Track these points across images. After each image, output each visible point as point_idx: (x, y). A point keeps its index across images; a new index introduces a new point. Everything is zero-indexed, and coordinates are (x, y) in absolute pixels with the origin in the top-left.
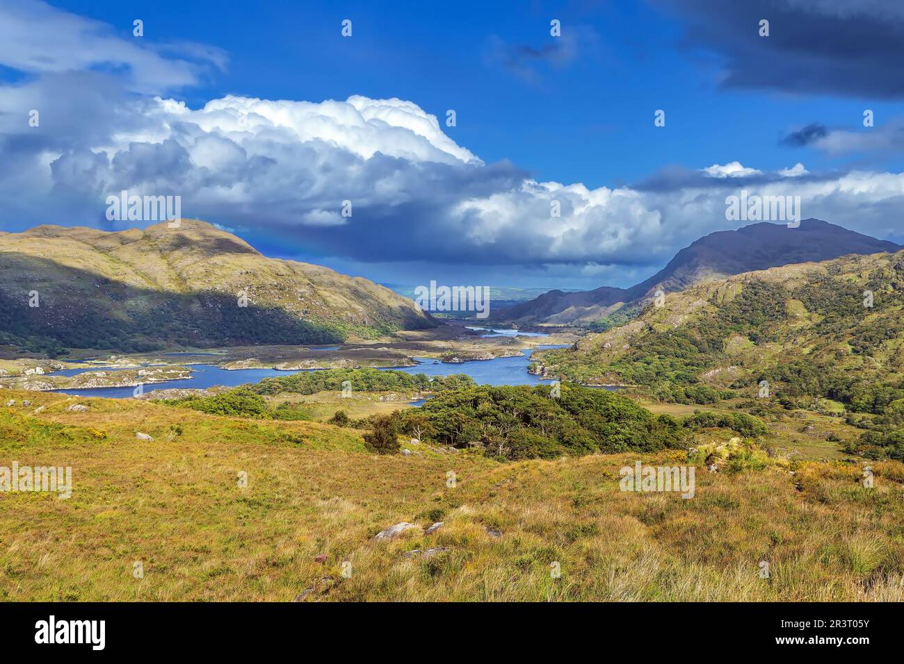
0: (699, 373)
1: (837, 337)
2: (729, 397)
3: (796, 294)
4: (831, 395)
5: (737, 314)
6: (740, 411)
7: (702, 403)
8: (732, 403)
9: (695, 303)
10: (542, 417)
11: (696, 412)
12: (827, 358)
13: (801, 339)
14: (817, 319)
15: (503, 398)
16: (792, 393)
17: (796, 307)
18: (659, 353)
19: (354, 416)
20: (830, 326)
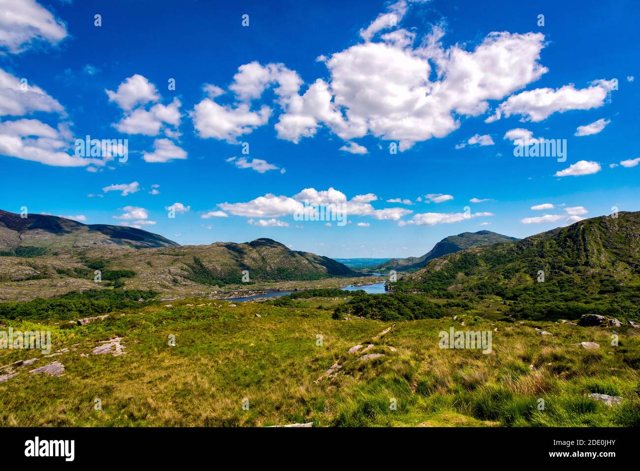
0: (448, 287)
1: (497, 273)
2: (459, 295)
3: (481, 257)
4: (498, 294)
5: (460, 265)
6: (463, 301)
7: (449, 298)
8: (460, 298)
9: (444, 262)
10: (391, 305)
11: (447, 301)
12: (494, 280)
13: (484, 274)
14: (489, 266)
15: (378, 298)
16: (482, 294)
17: (481, 262)
18: (432, 280)
19: (326, 305)
20: (494, 269)
